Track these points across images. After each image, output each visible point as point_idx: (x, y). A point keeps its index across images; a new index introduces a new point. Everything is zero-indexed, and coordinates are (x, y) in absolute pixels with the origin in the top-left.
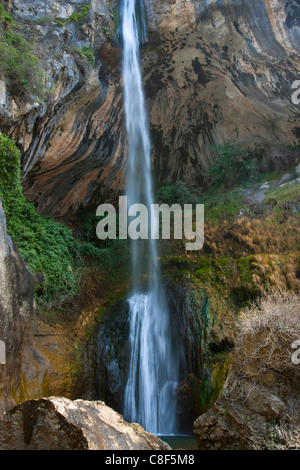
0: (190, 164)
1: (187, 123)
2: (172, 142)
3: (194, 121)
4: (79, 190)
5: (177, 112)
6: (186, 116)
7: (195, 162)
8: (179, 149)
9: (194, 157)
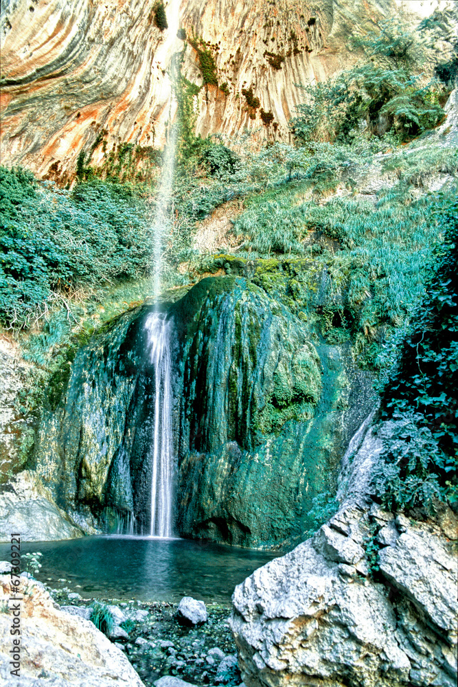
0: (258, 121)
1: (262, 48)
2: (234, 79)
3: (272, 47)
4: (70, 137)
5: (247, 24)
6: (262, 34)
7: (267, 118)
8: (244, 92)
9: (266, 111)
